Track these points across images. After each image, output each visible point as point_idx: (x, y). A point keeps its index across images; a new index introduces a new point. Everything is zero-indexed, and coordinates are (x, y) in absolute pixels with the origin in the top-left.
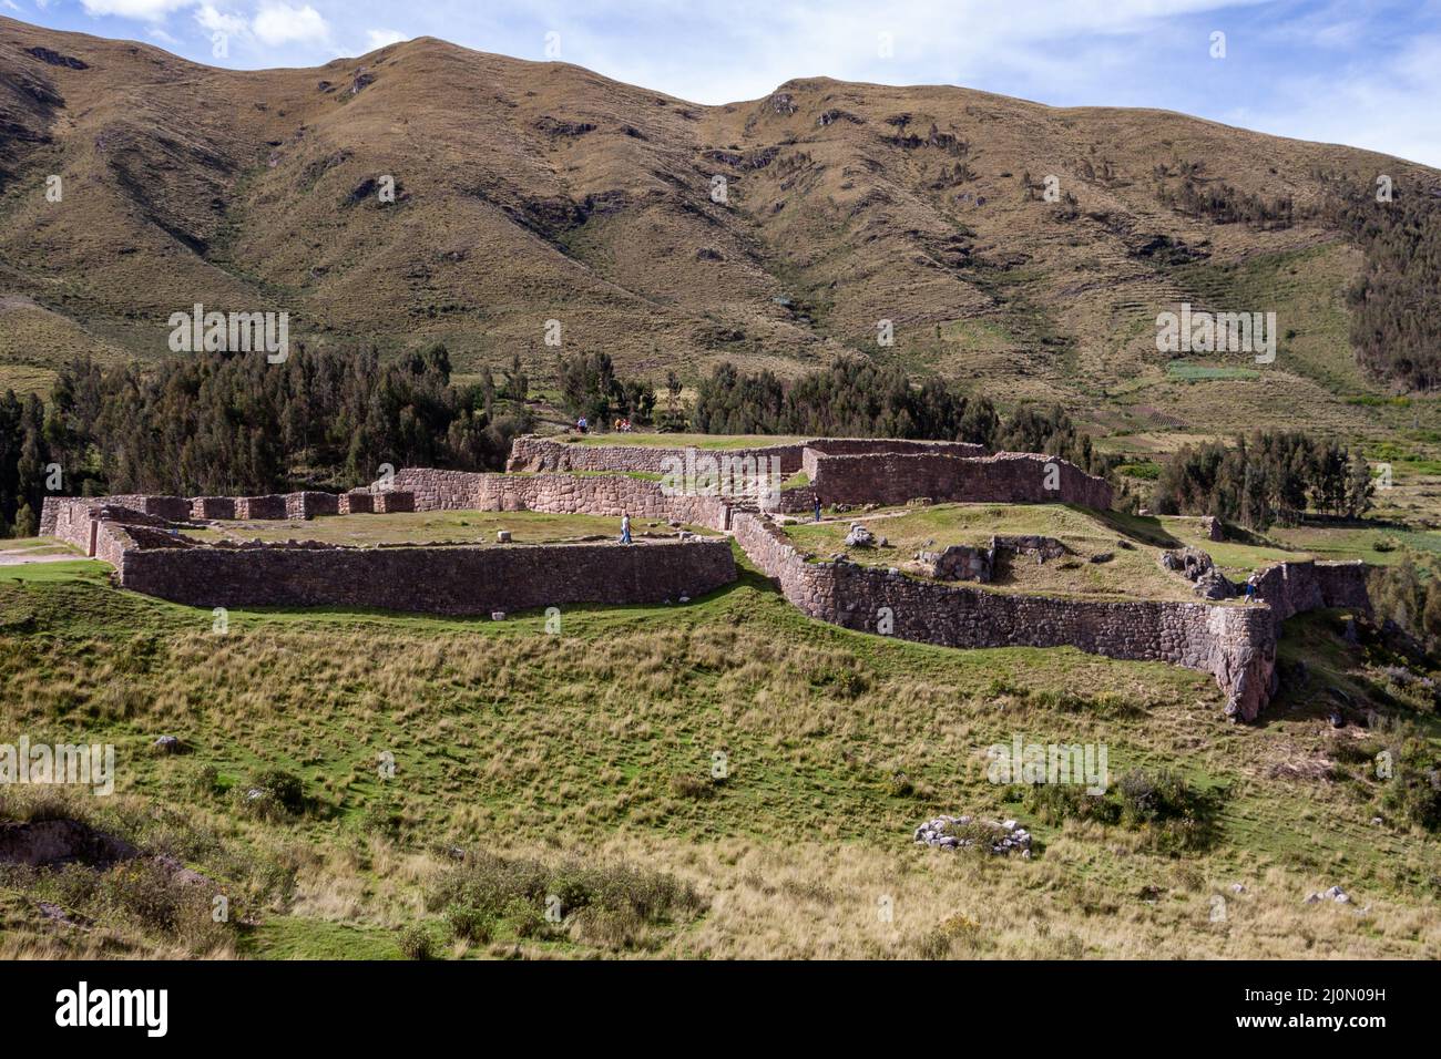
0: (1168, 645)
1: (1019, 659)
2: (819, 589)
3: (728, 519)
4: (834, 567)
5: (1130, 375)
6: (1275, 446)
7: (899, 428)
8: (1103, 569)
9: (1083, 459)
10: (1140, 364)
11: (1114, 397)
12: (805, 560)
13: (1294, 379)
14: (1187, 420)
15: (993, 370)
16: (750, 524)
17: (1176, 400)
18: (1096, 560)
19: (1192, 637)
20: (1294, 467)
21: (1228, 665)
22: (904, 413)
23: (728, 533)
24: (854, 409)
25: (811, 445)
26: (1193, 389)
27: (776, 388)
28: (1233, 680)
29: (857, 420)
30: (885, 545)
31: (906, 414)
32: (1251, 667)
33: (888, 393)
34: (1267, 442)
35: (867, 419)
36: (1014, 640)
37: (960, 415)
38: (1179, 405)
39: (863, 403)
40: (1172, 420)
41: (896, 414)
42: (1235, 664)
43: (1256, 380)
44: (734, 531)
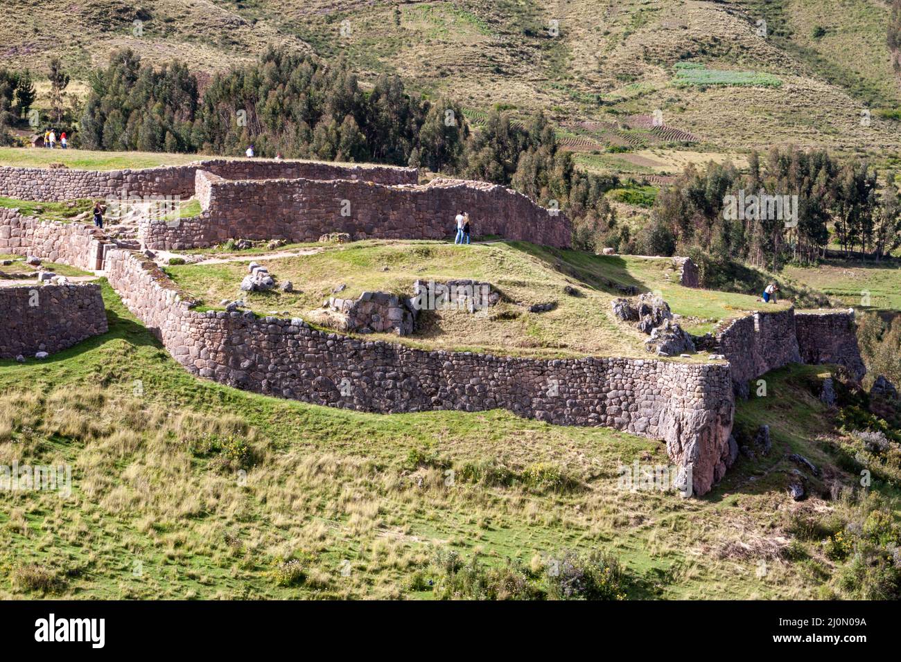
0: (614, 408)
1: (443, 425)
2: (208, 343)
3: (100, 257)
4: (226, 317)
5: (630, 77)
6: (794, 169)
7: (344, 138)
8: (543, 320)
9: (562, 182)
10: (642, 64)
11: (610, 104)
12: (191, 308)
13: (822, 87)
14: (697, 135)
15: (465, 67)
16: (126, 263)
17: (683, 110)
18: (537, 309)
19: (641, 399)
20: (815, 194)
21: (680, 431)
22: (350, 121)
23: (100, 274)
24: (288, 114)
25: (206, 167)
26: (705, 97)
27: (189, 86)
28: (685, 448)
29: (291, 128)
30: (289, 289)
31: (352, 121)
32: (705, 432)
33: (330, 94)
34: (785, 163)
35: (303, 126)
36: (438, 403)
37: (420, 123)
38: (687, 116)
39: (299, 107)
40: (679, 134)
41: (340, 121)
42: (687, 430)
43: (777, 87)
44: (108, 271)
